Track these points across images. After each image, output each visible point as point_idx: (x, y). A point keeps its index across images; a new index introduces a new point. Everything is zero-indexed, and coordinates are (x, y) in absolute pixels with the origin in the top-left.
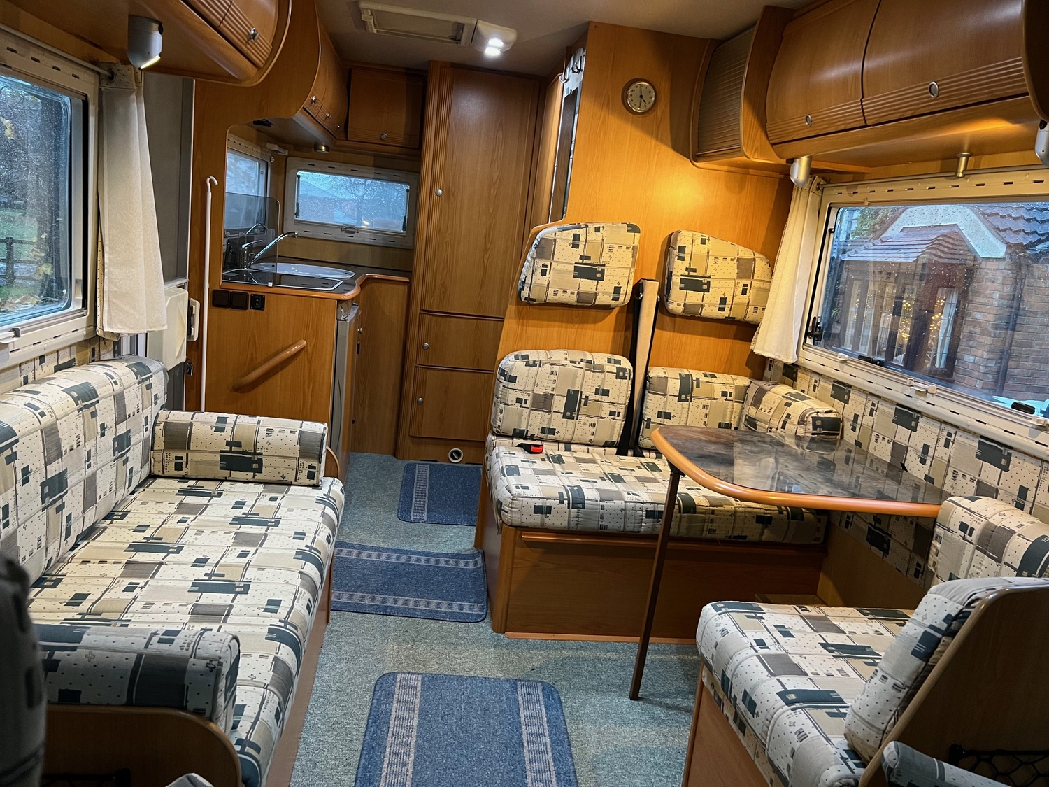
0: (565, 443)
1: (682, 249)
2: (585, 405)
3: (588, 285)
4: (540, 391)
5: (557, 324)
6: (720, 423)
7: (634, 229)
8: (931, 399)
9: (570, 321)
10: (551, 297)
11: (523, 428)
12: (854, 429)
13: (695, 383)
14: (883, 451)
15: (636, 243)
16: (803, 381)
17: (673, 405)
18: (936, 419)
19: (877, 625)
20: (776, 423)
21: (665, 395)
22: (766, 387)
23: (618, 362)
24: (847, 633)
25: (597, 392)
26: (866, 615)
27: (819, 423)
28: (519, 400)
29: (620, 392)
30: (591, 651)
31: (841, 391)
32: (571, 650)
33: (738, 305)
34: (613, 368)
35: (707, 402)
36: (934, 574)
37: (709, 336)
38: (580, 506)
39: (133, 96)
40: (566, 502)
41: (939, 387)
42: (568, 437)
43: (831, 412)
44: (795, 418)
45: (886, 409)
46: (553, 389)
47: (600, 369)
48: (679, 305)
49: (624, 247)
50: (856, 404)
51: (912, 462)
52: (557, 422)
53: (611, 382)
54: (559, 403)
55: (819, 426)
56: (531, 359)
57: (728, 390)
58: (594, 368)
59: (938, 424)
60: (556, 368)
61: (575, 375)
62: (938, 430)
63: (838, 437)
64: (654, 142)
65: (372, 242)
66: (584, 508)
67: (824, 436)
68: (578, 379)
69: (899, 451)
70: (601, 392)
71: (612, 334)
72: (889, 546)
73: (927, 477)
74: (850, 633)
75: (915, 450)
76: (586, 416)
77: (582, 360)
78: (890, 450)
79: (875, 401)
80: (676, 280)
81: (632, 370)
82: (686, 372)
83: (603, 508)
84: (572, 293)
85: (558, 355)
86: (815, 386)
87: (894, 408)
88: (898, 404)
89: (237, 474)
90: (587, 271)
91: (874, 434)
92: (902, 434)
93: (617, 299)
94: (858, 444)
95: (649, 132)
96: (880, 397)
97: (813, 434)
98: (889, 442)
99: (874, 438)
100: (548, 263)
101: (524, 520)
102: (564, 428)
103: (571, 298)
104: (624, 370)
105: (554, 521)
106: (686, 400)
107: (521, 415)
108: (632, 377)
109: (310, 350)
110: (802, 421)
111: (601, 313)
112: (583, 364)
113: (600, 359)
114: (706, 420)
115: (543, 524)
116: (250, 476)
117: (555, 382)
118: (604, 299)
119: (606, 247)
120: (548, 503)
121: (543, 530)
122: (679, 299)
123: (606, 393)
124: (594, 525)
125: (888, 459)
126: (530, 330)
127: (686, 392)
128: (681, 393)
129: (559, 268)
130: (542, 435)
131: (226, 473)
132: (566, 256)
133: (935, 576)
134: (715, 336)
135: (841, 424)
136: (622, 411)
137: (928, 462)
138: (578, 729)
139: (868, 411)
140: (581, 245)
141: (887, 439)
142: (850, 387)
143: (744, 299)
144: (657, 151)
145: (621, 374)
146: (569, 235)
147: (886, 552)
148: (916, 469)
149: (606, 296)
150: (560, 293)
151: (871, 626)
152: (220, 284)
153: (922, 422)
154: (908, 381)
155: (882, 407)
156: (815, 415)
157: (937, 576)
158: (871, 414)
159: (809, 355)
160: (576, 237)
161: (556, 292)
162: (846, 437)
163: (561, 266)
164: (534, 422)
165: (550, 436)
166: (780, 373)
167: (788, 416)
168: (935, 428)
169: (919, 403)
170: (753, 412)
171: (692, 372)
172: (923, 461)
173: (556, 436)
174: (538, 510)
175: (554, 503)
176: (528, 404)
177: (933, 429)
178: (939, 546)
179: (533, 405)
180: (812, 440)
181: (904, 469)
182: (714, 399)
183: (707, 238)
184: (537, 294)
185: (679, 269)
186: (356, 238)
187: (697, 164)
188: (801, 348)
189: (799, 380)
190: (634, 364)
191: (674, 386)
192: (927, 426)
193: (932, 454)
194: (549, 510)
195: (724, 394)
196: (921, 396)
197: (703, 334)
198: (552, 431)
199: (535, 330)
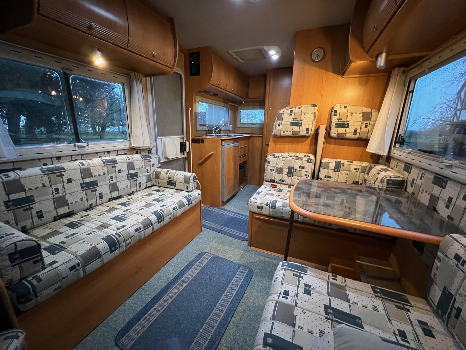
0: (289, 185)
1: (336, 111)
2: (295, 172)
3: (296, 129)
4: (279, 166)
5: (288, 143)
6: (353, 181)
7: (315, 106)
8: (454, 170)
9: (292, 142)
10: (282, 134)
11: (273, 179)
12: (412, 186)
13: (342, 165)
14: (425, 199)
15: (316, 111)
16: (393, 163)
17: (331, 173)
18: (459, 182)
19: (378, 303)
20: (372, 181)
21: (328, 169)
22: (373, 166)
23: (309, 156)
24: (351, 302)
25: (300, 167)
26: (375, 292)
27: (391, 182)
28: (271, 170)
29: (309, 168)
30: (277, 261)
31: (408, 167)
32: (270, 258)
33: (363, 132)
34: (306, 159)
35: (348, 172)
36: (433, 281)
37: (352, 146)
38: (274, 208)
39: (135, 81)
40: (269, 206)
41: (461, 162)
42: (289, 183)
43: (399, 177)
44: (379, 180)
45: (429, 176)
46: (283, 166)
47: (301, 159)
48: (335, 134)
49: (310, 113)
50: (414, 173)
51: (441, 206)
52: (285, 178)
53: (305, 164)
54: (286, 171)
55: (391, 184)
56: (276, 156)
57: (358, 167)
58: (298, 158)
59: (460, 185)
60: (284, 159)
61: (291, 161)
62: (459, 189)
63: (403, 190)
64: (324, 71)
65: (259, 127)
66: (275, 209)
67: (393, 189)
68: (292, 163)
69: (434, 199)
70: (301, 167)
71: (309, 147)
72: (423, 250)
73: (449, 217)
74: (354, 303)
75: (443, 200)
76: (296, 176)
77: (294, 156)
78: (428, 199)
79: (424, 172)
80: (333, 124)
81: (314, 159)
82: (339, 160)
83: (282, 209)
84: (290, 132)
85: (286, 154)
86: (397, 166)
87: (433, 175)
88: (436, 174)
89: (171, 187)
90: (296, 123)
91: (421, 189)
92: (437, 190)
93: (308, 133)
94: (413, 194)
95: (322, 68)
96: (426, 170)
97: (387, 187)
98: (429, 194)
99: (421, 191)
100: (281, 122)
101: (254, 210)
102: (287, 179)
103: (290, 134)
104: (311, 159)
105: (264, 212)
106: (337, 171)
107: (272, 175)
108: (314, 162)
109: (215, 154)
110: (382, 181)
111: (304, 139)
112: (294, 157)
113: (302, 155)
114: (347, 179)
115: (261, 212)
116: (173, 187)
117: (284, 163)
118: (303, 133)
119: (303, 114)
120: (262, 205)
121: (261, 214)
122: (335, 131)
123: (303, 168)
124: (280, 215)
125: (427, 203)
126: (278, 146)
127: (338, 168)
128: (335, 168)
129: (285, 123)
130: (280, 182)
131: (168, 186)
132: (287, 119)
133: (434, 283)
134: (355, 146)
135: (406, 183)
136: (310, 175)
137: (451, 207)
138: (250, 292)
139: (420, 177)
140: (293, 114)
141: (428, 192)
142: (412, 165)
143: (366, 129)
144: (326, 75)
145: (309, 161)
146: (289, 111)
147: (422, 253)
148: (443, 211)
149: (303, 132)
150: (286, 132)
151: (374, 302)
152: (194, 137)
153: (449, 184)
154: (440, 160)
155: (427, 175)
156: (389, 178)
157: (436, 283)
158: (421, 179)
159: (395, 151)
160: (291, 112)
161: (284, 132)
162: (408, 190)
163: (285, 122)
164: (277, 177)
165: (283, 182)
166: (385, 161)
167: (377, 178)
168: (457, 188)
169: (448, 172)
170: (366, 176)
171: (341, 160)
172: (448, 207)
173: (285, 183)
174: (259, 207)
175: (264, 206)
176: (275, 171)
177: (456, 188)
178: (439, 264)
179: (276, 171)
180: (386, 190)
181: (436, 210)
182: (351, 171)
183: (347, 105)
184: (278, 133)
185: (335, 119)
186: (255, 126)
187: (344, 77)
188: (392, 149)
189: (391, 163)
190: (315, 157)
191: (332, 166)
192: (452, 186)
193: (454, 203)
194: (262, 208)
195: (356, 169)
196: (448, 168)
197: (349, 145)
198: (283, 181)
199: (280, 146)
